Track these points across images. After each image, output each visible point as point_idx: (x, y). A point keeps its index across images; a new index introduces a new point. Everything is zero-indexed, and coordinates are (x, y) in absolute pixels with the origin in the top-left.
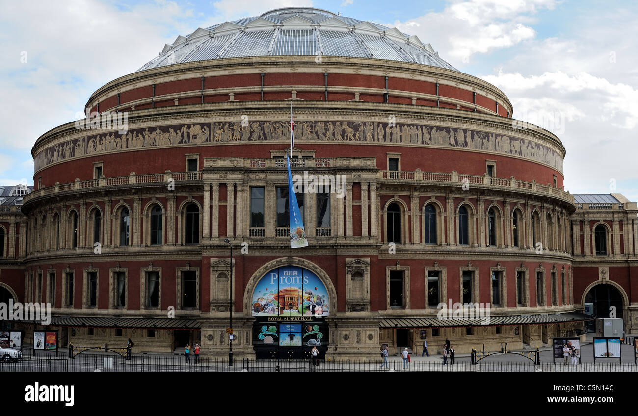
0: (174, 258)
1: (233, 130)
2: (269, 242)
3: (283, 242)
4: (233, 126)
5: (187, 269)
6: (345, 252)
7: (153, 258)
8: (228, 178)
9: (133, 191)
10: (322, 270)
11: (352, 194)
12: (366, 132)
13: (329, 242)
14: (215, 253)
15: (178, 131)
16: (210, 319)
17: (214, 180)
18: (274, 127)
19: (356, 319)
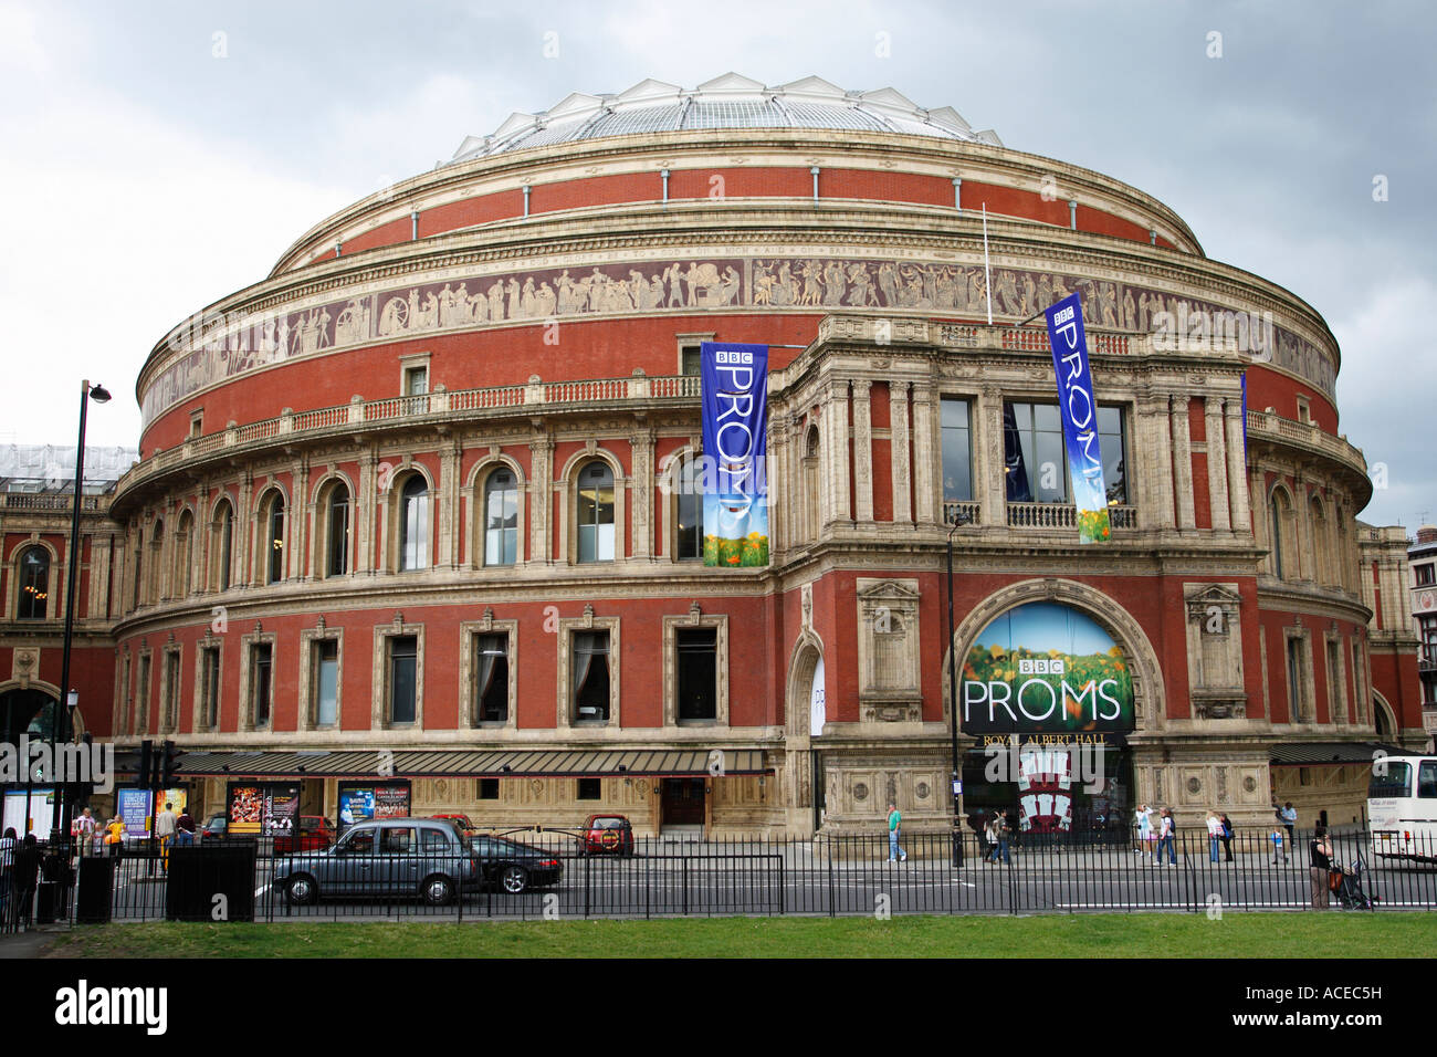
0: (654, 593)
1: (802, 279)
2: (996, 539)
3: (1031, 540)
4: (801, 269)
5: (692, 620)
6: (1182, 569)
7: (595, 594)
8: (892, 368)
9: (536, 422)
10: (1128, 614)
11: (1187, 425)
12: (1102, 304)
13: (1140, 543)
14: (867, 564)
15: (655, 278)
16: (865, 741)
17: (859, 371)
18: (902, 277)
19: (1220, 738)
